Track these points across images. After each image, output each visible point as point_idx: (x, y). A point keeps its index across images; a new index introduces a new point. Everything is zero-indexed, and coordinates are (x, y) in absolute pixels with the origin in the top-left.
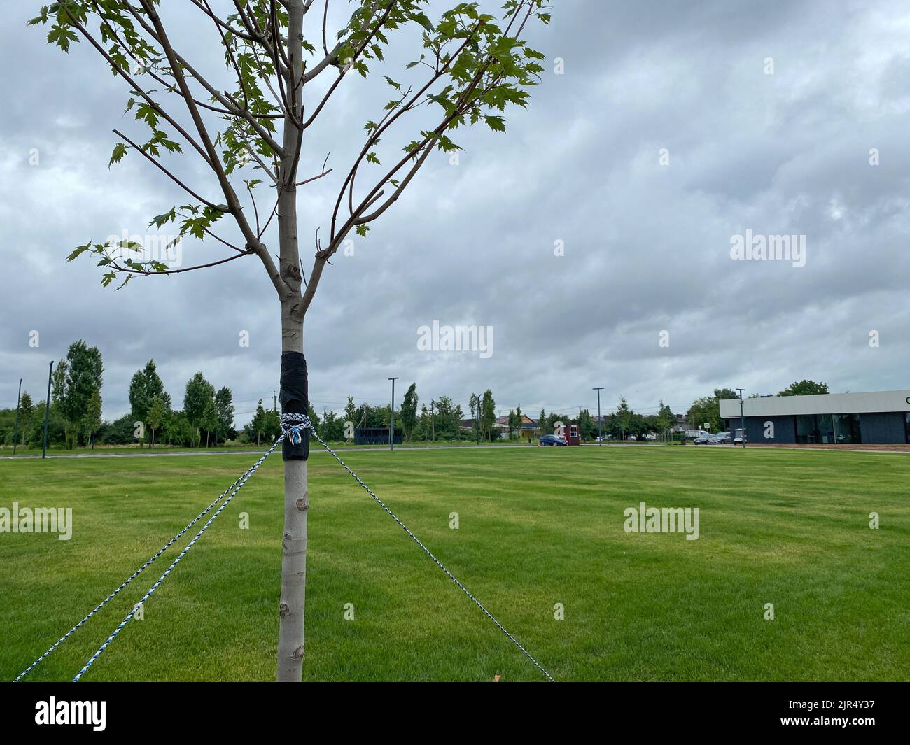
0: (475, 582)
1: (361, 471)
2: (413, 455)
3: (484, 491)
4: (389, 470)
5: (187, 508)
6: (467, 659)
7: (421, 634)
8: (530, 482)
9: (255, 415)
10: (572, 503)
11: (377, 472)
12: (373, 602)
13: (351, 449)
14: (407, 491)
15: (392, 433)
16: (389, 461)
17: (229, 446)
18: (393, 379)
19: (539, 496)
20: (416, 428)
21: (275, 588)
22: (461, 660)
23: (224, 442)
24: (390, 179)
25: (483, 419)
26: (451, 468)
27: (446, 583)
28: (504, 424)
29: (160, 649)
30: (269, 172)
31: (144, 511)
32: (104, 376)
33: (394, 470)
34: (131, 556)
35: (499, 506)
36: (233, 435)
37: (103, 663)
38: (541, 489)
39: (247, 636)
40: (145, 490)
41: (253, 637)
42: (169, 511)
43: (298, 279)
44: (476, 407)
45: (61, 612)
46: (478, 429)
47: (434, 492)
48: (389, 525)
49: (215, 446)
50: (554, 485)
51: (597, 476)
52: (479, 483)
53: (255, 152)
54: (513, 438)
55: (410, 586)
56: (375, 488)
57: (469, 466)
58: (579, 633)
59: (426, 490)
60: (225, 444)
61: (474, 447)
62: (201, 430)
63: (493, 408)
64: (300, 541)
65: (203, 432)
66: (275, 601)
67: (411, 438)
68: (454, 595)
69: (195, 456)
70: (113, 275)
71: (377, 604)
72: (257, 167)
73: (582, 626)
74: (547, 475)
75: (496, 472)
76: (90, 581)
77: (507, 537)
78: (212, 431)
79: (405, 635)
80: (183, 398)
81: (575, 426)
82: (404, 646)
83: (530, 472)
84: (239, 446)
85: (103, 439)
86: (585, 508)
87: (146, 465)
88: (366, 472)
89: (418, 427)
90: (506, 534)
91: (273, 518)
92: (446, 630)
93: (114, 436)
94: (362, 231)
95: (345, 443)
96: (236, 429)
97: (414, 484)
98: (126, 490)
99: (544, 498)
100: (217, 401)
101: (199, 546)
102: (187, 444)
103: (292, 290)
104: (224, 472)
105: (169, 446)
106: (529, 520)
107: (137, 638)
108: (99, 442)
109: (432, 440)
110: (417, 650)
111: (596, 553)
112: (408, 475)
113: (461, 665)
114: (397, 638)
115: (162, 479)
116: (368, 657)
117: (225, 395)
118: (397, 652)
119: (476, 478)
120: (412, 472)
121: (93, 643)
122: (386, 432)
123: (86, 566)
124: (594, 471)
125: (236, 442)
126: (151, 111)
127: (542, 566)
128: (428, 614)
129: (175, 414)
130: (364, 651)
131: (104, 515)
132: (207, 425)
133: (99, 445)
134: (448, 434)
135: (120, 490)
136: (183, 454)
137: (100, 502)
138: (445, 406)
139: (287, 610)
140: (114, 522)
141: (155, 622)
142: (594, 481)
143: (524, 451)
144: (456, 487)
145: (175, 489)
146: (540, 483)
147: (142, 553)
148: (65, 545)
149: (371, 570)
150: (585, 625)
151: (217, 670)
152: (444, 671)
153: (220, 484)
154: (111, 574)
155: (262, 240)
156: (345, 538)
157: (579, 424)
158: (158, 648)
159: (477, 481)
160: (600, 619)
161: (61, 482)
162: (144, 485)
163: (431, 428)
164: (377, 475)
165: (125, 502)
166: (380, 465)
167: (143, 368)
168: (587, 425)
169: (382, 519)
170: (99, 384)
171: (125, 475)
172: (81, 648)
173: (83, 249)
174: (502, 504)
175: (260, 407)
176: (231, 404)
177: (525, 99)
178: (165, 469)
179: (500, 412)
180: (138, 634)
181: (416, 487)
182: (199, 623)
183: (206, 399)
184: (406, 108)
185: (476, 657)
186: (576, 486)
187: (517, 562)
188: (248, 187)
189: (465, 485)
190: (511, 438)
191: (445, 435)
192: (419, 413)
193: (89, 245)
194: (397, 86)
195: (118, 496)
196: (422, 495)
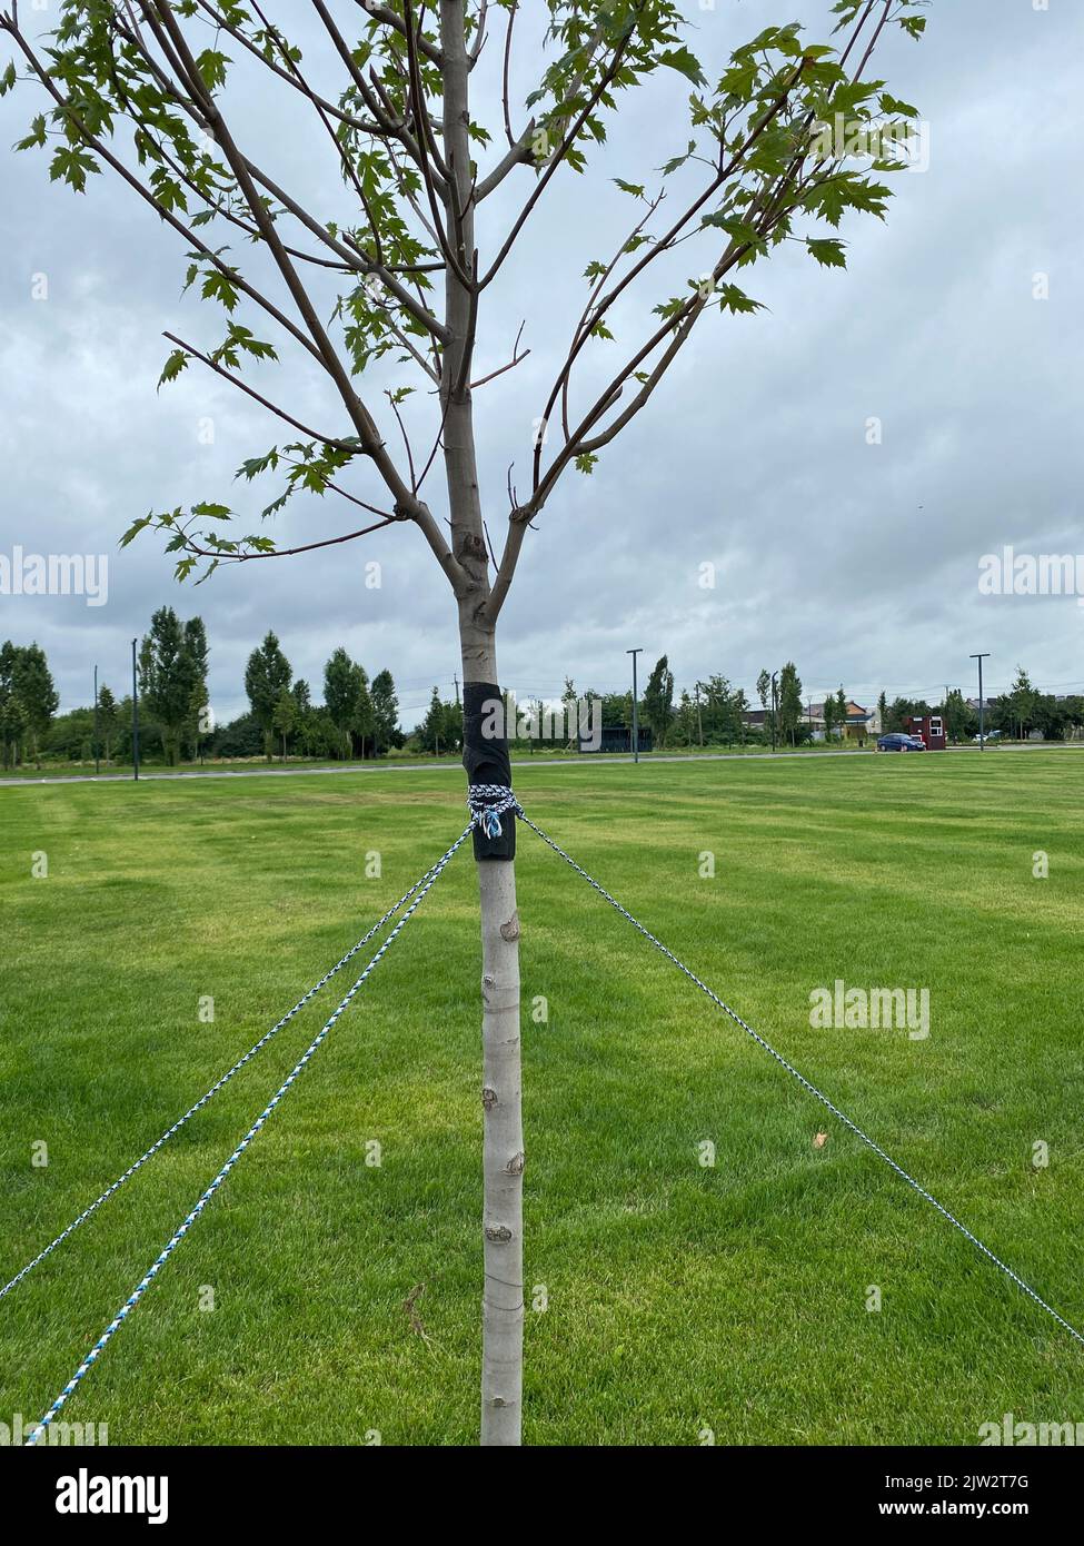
0: (779, 979)
1: (592, 797)
2: (670, 771)
3: (786, 828)
4: (634, 794)
5: (339, 856)
6: (771, 1106)
7: (696, 1063)
8: (863, 815)
9: (429, 710)
10: (935, 849)
11: (616, 798)
12: (619, 1009)
13: (573, 760)
14: (663, 829)
15: (634, 733)
16: (633, 780)
17: (394, 757)
18: (634, 652)
19: (877, 837)
20: (673, 727)
21: (473, 984)
22: (762, 1107)
23: (386, 751)
24: (634, 371)
25: (780, 711)
26: (732, 792)
27: (732, 980)
28: (817, 716)
29: (314, 1074)
30: (424, 365)
31: (280, 860)
32: (209, 658)
33: (641, 795)
34: (264, 931)
35: (813, 854)
36: (399, 740)
37: (236, 1091)
38: (883, 826)
39: (436, 1057)
40: (277, 828)
41: (444, 1059)
42: (315, 861)
43: (483, 557)
44: (769, 691)
45: (175, 1015)
46: (773, 726)
47: (707, 831)
48: (638, 884)
49: (374, 757)
50: (904, 819)
51: (977, 802)
52: (777, 816)
53: (400, 329)
54: (831, 739)
55: (675, 984)
56: (614, 824)
57: (761, 788)
58: (953, 1069)
59: (693, 829)
60: (389, 754)
61: (768, 755)
62: (353, 733)
63: (799, 693)
64: (509, 990)
65: (356, 739)
66: (474, 1003)
67: (665, 741)
68: (747, 1000)
69: (346, 774)
70: (192, 562)
71: (627, 1012)
72: (404, 359)
73: (957, 1057)
74: (893, 801)
75: (806, 798)
76: (211, 967)
77: (829, 907)
78: (369, 735)
79: (671, 1063)
80: (323, 688)
81: (939, 718)
82: (672, 1081)
83: (863, 797)
84: (409, 757)
85: (215, 749)
86: (958, 858)
87: (277, 789)
88: (597, 798)
89: (677, 724)
90: (827, 901)
91: (464, 872)
92: (737, 1057)
93: (229, 744)
94: (585, 467)
95: (564, 751)
96: (403, 732)
97: (672, 817)
98: (252, 829)
99: (888, 840)
100: (373, 691)
101: (360, 915)
102: (334, 756)
103: (473, 578)
104: (387, 799)
105: (308, 758)
106: (862, 878)
107: (281, 1055)
108: (211, 755)
109: (699, 744)
110: (691, 1089)
111: (981, 934)
112: (663, 803)
113: (762, 1115)
114: (660, 1069)
115: (300, 810)
116: (616, 1097)
117: (385, 681)
118: (661, 1091)
119: (773, 807)
120: (669, 798)
121: (221, 1061)
122: (626, 734)
123: (205, 945)
124: (972, 795)
125: (405, 751)
126: (226, 283)
127: (888, 956)
128: (707, 1030)
129: (315, 710)
130: (610, 1087)
131: (224, 867)
132: (360, 726)
133: (209, 758)
134: (725, 736)
135: (242, 829)
136: (328, 770)
137: (219, 847)
138: (719, 691)
139: (494, 1099)
140: (237, 878)
141: (303, 1032)
142: (973, 812)
143: (850, 761)
144: (741, 823)
145: (321, 826)
146: (880, 816)
147: (278, 926)
148: (174, 912)
149: (615, 956)
150: (963, 1057)
151: (395, 1108)
152: (735, 1124)
153: (385, 817)
154: (238, 958)
155: (420, 496)
156: (571, 903)
157: (946, 715)
158: (311, 1071)
159: (775, 813)
160: (989, 1048)
161: (162, 816)
162: (276, 821)
163: (697, 725)
164: (615, 803)
165: (251, 846)
166: (619, 787)
167: (261, 644)
168: (959, 714)
169: (625, 874)
170: (204, 671)
171: (249, 804)
172: (207, 1067)
173: (140, 524)
174: (817, 852)
175: (435, 699)
176: (393, 696)
177: (883, 201)
178: (305, 795)
179: (809, 698)
180: (282, 1050)
181: (677, 823)
182: (365, 1037)
183: (356, 688)
184: (663, 246)
185: (785, 1102)
186: (941, 821)
187: (847, 948)
188: (392, 402)
189: (755, 820)
190: (828, 740)
191: (719, 737)
192: (677, 702)
193: (150, 517)
194: (636, 190)
195: (241, 838)
196: (686, 835)
